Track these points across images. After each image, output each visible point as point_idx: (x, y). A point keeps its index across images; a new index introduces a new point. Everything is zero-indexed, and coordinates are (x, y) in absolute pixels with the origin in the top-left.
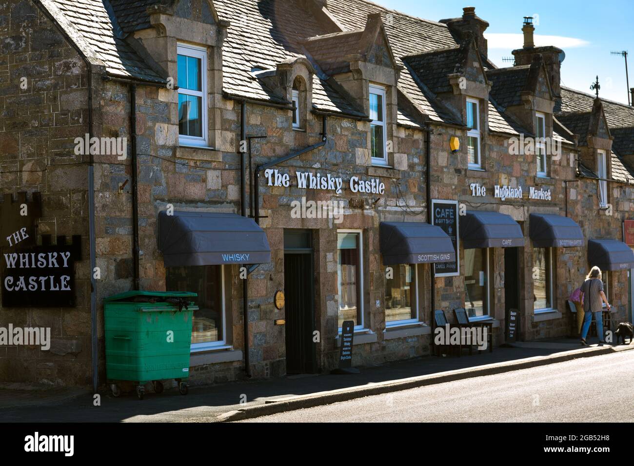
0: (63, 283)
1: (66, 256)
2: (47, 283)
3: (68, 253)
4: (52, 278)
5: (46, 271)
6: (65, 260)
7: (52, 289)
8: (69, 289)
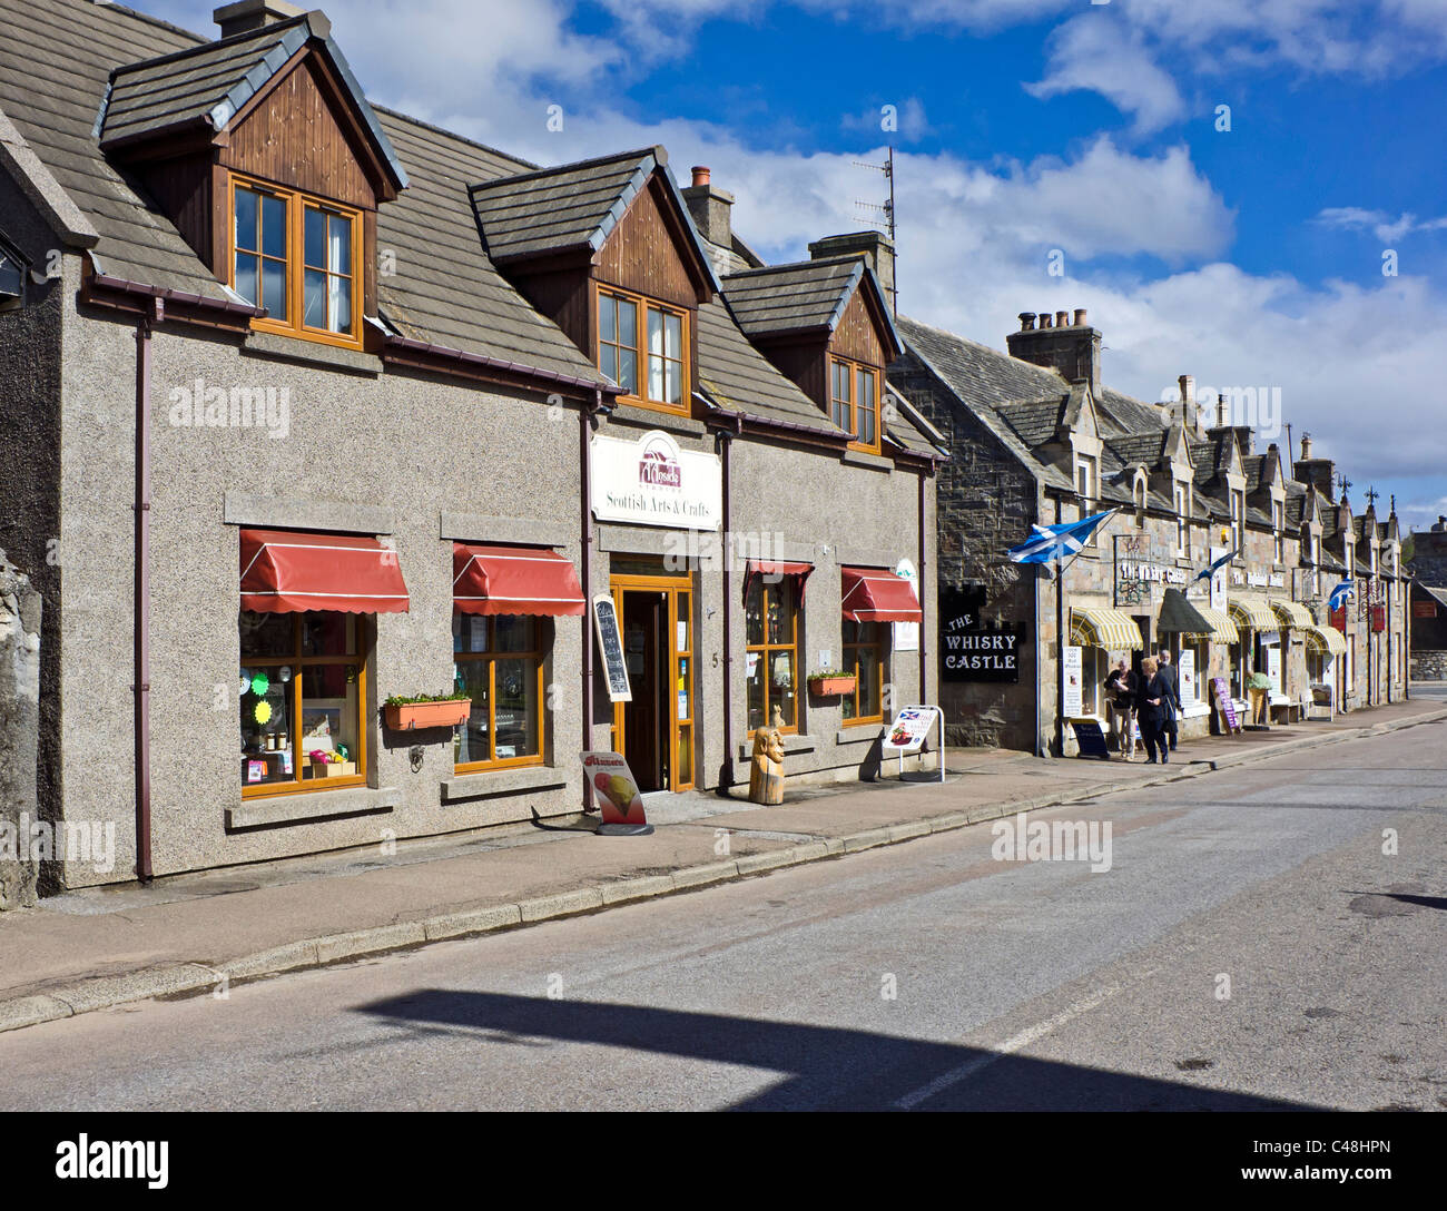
0: (1007, 662)
1: (1011, 640)
2: (991, 662)
3: (1014, 637)
4: (996, 658)
5: (990, 652)
6: (1010, 643)
7: (996, 667)
8: (1013, 667)
